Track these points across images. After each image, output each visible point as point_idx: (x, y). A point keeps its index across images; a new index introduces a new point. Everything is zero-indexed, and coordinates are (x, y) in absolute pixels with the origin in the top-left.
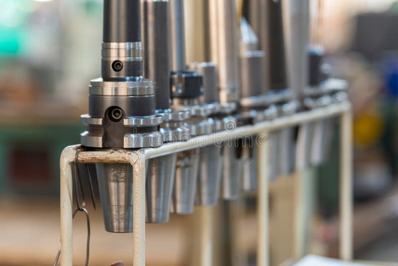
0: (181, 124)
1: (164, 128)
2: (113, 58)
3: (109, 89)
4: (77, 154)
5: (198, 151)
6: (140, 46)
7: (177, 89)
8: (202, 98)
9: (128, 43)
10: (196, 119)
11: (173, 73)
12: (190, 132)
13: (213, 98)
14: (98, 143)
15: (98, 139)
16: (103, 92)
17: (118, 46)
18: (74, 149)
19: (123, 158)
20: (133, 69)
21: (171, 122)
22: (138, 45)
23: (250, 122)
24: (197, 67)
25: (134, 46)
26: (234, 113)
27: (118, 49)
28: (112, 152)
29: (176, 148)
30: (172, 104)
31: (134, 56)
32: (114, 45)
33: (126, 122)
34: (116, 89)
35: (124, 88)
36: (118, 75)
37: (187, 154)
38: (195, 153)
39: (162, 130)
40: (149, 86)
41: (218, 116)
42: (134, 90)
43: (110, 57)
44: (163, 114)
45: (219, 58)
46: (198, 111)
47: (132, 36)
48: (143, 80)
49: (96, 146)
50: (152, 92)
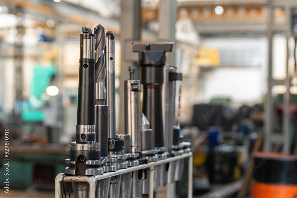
0: (113, 163)
1: (105, 165)
2: (82, 132)
3: (79, 147)
4: (63, 177)
5: (120, 176)
6: (94, 127)
7: (111, 147)
8: (123, 151)
9: (89, 126)
10: (120, 161)
11: (110, 139)
12: (117, 167)
13: (129, 151)
14: (73, 173)
15: (73, 171)
16: (76, 148)
17: (84, 127)
18: (62, 175)
19: (85, 180)
20: (91, 138)
21: (108, 162)
22: (94, 126)
23: (146, 162)
24: (121, 136)
25: (92, 127)
26: (138, 158)
27: (84, 128)
28: (80, 177)
29: (110, 175)
30: (109, 154)
31: (92, 132)
32: (82, 126)
33: (87, 163)
34: (83, 147)
35: (86, 147)
36: (84, 141)
37: (116, 177)
38: (119, 177)
39: (104, 167)
40: (99, 145)
41: (131, 159)
42: (91, 148)
43: (80, 132)
44: (104, 159)
45: (132, 131)
46: (121, 157)
47: (91, 122)
48: (95, 143)
49: (72, 174)
50: (100, 149)
